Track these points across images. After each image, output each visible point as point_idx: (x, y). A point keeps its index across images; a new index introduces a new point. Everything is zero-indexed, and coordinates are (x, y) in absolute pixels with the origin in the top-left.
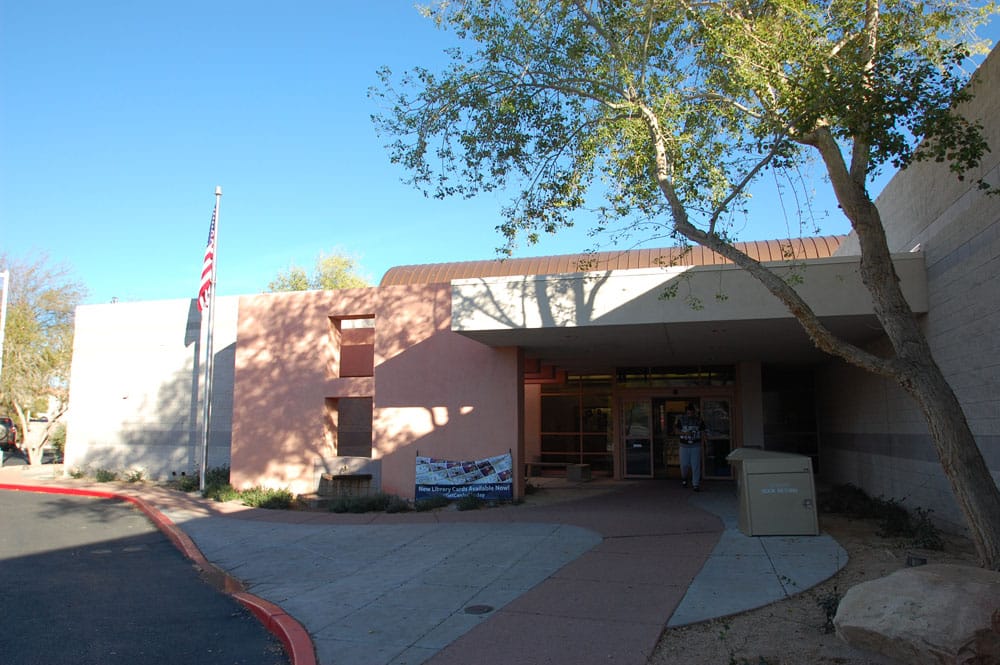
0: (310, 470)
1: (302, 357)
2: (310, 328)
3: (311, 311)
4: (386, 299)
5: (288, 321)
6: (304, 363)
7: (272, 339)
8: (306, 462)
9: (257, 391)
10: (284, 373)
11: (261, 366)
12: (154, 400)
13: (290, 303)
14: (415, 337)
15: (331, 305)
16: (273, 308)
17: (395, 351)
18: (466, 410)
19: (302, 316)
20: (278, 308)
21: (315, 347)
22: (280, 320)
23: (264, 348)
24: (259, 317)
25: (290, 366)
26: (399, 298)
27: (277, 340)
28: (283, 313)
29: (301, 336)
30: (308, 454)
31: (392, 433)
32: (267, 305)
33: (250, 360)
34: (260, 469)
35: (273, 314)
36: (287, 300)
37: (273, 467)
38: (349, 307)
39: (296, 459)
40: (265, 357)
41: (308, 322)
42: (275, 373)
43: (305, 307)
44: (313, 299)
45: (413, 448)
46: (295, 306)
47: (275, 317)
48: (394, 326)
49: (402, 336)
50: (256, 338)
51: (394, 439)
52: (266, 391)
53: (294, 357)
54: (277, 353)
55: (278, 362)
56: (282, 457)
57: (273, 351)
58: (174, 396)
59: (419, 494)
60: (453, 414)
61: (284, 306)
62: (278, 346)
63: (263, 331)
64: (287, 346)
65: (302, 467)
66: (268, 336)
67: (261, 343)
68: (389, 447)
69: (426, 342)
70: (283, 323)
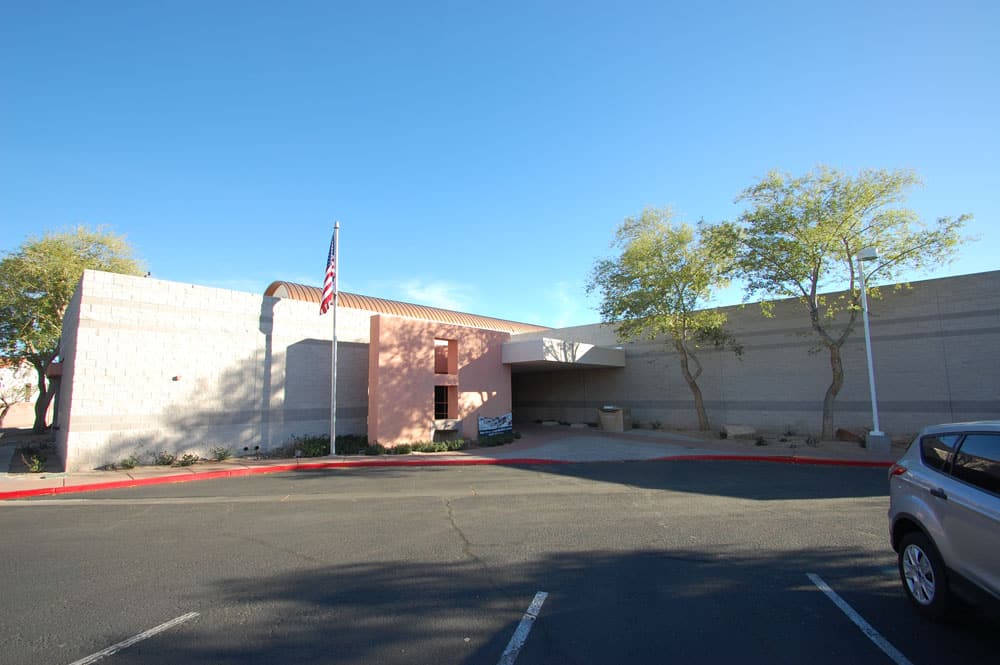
0: (427, 431)
1: (421, 361)
2: (425, 344)
3: (425, 334)
4: (462, 334)
5: (412, 338)
6: (422, 365)
7: (402, 348)
8: (424, 426)
9: (394, 382)
10: (410, 370)
11: (395, 366)
12: (214, 385)
13: (412, 327)
14: (474, 356)
15: (436, 331)
16: (402, 328)
17: (466, 362)
18: (494, 393)
19: (420, 336)
20: (405, 329)
21: (427, 356)
22: (407, 336)
23: (397, 354)
24: (394, 333)
25: (414, 366)
26: (467, 335)
27: (406, 349)
28: (409, 332)
29: (420, 348)
30: (425, 421)
31: (466, 406)
32: (398, 325)
33: (388, 360)
34: (397, 434)
35: (401, 332)
36: (411, 324)
37: (405, 432)
38: (445, 335)
39: (418, 425)
40: (398, 360)
41: (423, 340)
42: (405, 370)
43: (421, 332)
44: (426, 326)
45: (476, 414)
46: (416, 329)
47: (404, 334)
48: (465, 349)
49: (470, 354)
50: (391, 346)
51: (467, 410)
52: (399, 383)
53: (416, 362)
54: (407, 357)
55: (407, 364)
56: (411, 426)
57: (403, 356)
58: (242, 381)
59: (480, 436)
60: (490, 395)
61: (409, 328)
62: (406, 352)
63: (396, 343)
64: (412, 354)
65: (421, 430)
66: (399, 346)
67: (395, 350)
68: (465, 414)
69: (479, 359)
70: (409, 339)
